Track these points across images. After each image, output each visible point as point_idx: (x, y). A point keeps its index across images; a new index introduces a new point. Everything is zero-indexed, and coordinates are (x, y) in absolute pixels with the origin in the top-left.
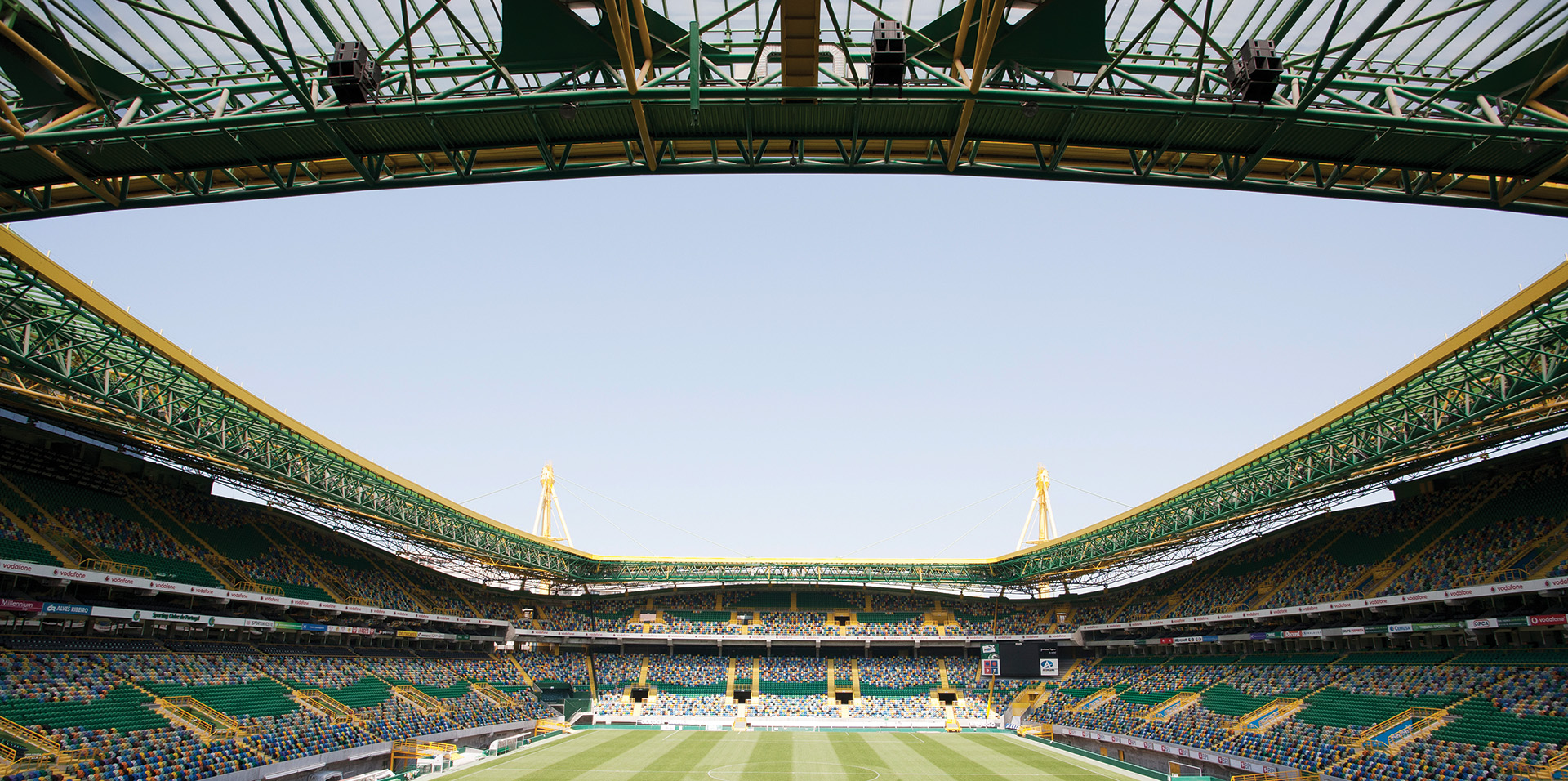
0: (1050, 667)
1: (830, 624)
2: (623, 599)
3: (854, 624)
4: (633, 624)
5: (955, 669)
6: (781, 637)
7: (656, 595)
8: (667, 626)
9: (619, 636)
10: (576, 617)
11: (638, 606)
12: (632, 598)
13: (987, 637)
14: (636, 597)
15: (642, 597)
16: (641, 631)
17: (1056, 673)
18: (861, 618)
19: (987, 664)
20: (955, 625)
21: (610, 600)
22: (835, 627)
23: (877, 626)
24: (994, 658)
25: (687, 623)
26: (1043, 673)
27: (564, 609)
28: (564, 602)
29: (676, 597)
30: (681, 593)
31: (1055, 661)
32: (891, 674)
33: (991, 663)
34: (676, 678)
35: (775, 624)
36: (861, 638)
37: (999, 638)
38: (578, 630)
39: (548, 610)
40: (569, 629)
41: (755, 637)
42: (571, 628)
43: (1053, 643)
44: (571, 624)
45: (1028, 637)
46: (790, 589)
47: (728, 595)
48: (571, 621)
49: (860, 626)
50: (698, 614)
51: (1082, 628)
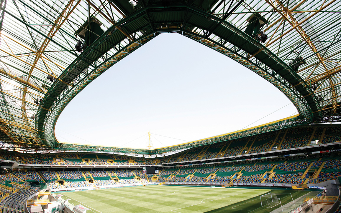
0: (157, 171)
1: (108, 163)
2: (48, 155)
3: (114, 162)
4: (55, 162)
5: (136, 173)
6: (98, 166)
7: (59, 154)
8: (65, 163)
9: (52, 166)
10: (35, 160)
11: (54, 157)
12: (51, 155)
13: (144, 166)
14: (52, 154)
15: (54, 154)
16: (58, 164)
17: (158, 173)
18: (115, 161)
19: (144, 171)
20: (136, 163)
21: (44, 155)
22: (110, 163)
23: (119, 163)
24: (145, 170)
25: (71, 162)
26: (155, 173)
27: (30, 157)
28: (29, 155)
29: (64, 155)
30: (66, 154)
31: (158, 170)
32: (123, 174)
33: (145, 171)
34: (69, 177)
35: (95, 163)
36: (117, 166)
37: (146, 166)
38: (37, 164)
39: (25, 158)
40: (34, 164)
41: (91, 166)
42: (35, 163)
43: (157, 167)
44: (34, 162)
45: (152, 166)
46: (95, 154)
47: (79, 155)
48: (34, 161)
49: (116, 163)
50: (73, 159)
51: (163, 164)
